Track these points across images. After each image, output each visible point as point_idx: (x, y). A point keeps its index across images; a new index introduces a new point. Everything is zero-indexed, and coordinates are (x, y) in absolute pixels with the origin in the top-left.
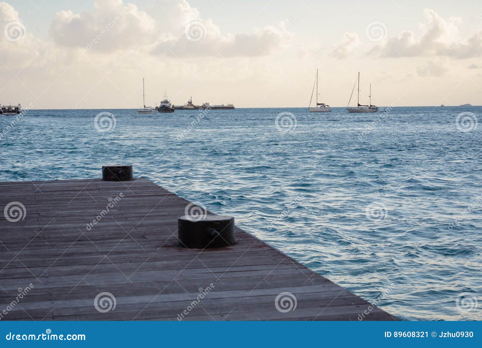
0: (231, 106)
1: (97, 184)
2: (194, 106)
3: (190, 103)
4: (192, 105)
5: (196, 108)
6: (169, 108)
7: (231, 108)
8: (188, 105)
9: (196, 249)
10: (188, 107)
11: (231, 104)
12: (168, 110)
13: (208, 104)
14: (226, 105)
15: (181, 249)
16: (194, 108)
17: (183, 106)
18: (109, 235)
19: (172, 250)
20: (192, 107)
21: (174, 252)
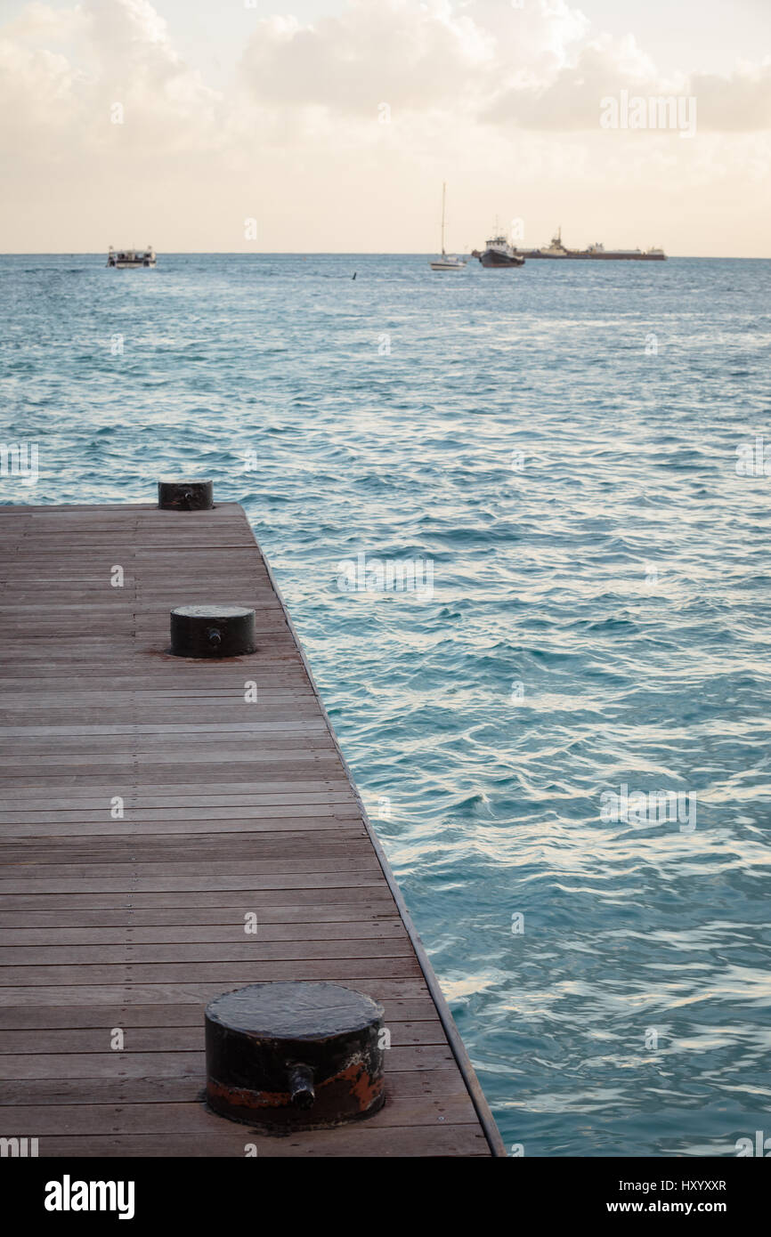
0: (658, 253)
1: (142, 517)
2: (565, 251)
3: (557, 242)
4: (561, 248)
5: (571, 255)
6: (507, 257)
7: (658, 257)
8: (551, 247)
9: (191, 659)
10: (550, 253)
11: (657, 247)
12: (504, 262)
13: (601, 246)
14: (644, 250)
15: (169, 658)
16: (565, 254)
17: (538, 251)
18: (86, 629)
19: (157, 658)
20: (561, 253)
21: (156, 662)
